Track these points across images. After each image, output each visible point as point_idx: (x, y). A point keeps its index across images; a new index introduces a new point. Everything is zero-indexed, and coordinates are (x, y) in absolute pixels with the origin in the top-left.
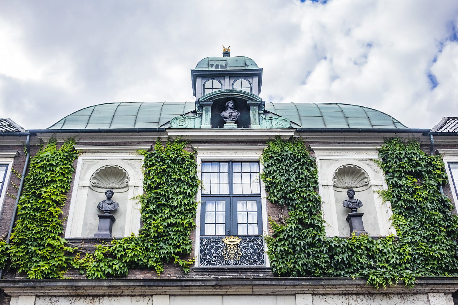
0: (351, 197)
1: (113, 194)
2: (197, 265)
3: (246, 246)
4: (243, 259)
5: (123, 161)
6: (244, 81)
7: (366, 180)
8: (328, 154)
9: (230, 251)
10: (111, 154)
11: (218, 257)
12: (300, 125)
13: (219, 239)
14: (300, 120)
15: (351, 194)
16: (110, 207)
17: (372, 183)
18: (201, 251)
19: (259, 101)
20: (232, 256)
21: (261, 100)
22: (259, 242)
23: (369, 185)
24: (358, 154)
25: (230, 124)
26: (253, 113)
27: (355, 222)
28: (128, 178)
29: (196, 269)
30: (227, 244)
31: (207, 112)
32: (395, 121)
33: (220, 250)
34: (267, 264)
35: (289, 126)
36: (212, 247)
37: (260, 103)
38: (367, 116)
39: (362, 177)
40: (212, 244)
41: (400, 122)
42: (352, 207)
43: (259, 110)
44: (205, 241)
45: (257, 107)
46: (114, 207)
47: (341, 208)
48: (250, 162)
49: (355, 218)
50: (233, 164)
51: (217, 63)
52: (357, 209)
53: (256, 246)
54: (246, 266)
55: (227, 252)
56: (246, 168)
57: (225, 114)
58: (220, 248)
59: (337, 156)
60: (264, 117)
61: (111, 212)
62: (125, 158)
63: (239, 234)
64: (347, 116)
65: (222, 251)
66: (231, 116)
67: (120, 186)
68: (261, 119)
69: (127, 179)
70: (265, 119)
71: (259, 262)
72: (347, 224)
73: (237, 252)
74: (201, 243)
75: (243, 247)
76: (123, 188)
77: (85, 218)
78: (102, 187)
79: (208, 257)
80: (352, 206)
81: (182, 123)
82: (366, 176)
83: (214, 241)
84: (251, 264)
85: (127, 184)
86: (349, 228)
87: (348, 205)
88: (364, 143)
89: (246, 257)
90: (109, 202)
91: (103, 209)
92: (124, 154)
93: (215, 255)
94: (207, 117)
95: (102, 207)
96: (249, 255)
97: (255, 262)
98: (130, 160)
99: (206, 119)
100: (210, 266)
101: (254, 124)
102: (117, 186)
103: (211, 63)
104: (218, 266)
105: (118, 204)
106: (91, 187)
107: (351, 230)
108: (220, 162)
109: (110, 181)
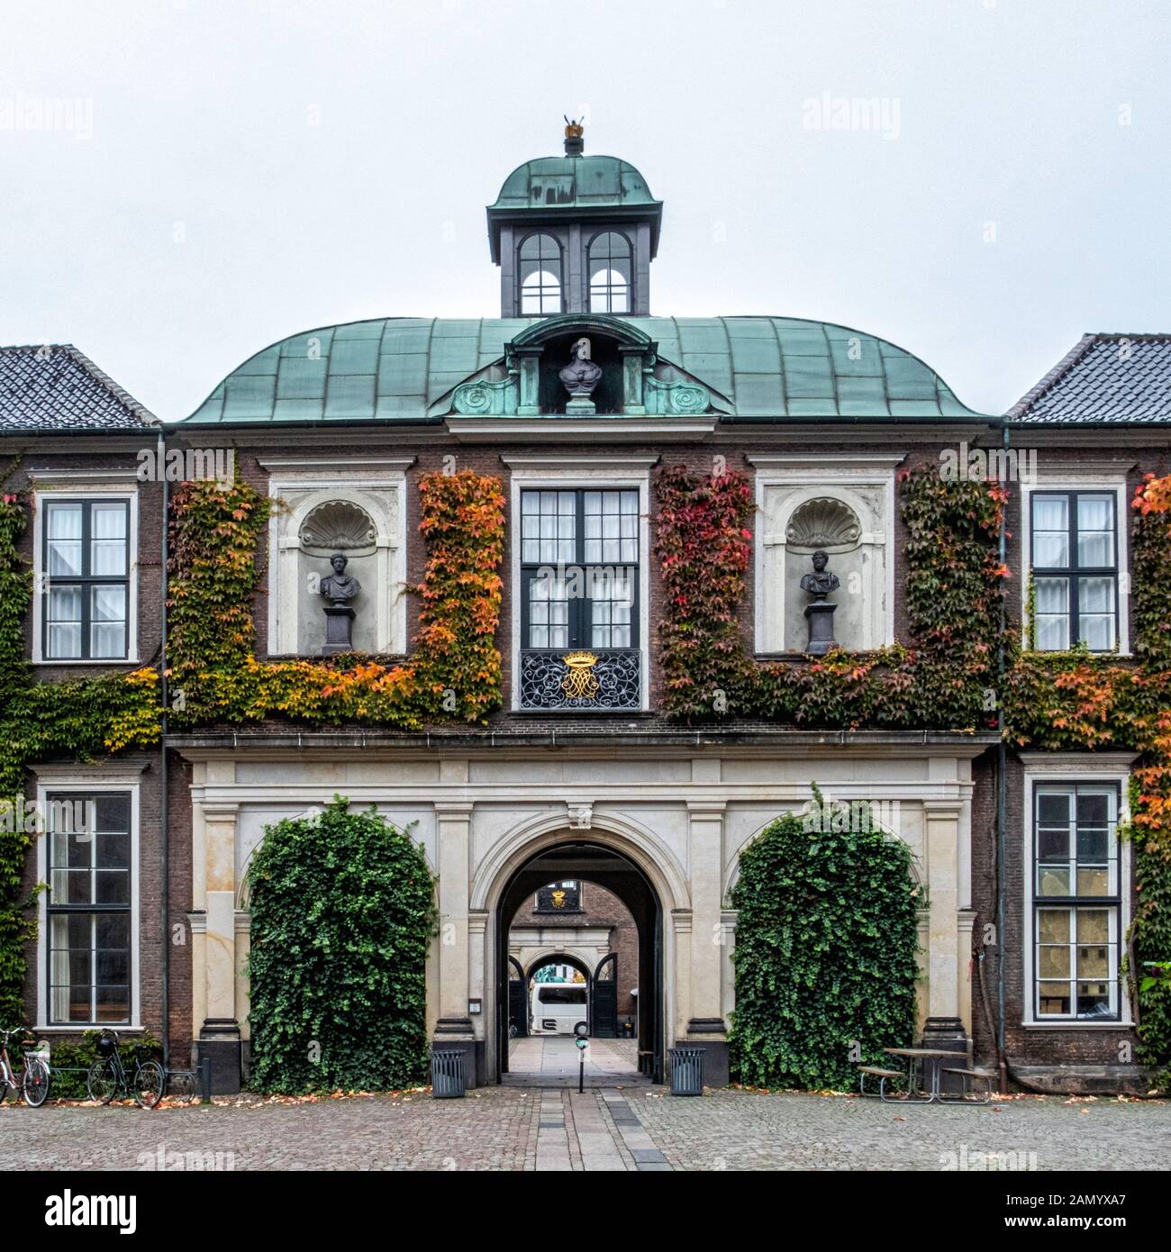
0: (820, 569)
1: (345, 561)
2: (516, 706)
3: (605, 672)
4: (600, 696)
5: (360, 490)
6: (616, 237)
7: (853, 531)
8: (783, 473)
9: (576, 681)
10: (334, 475)
11: (554, 692)
12: (731, 399)
13: (555, 657)
14: (733, 385)
15: (820, 562)
16: (345, 591)
17: (864, 539)
18: (524, 681)
19: (644, 345)
20: (580, 690)
21: (647, 341)
22: (631, 663)
23: (859, 544)
24: (847, 473)
25: (580, 404)
26: (631, 373)
27: (820, 622)
28: (372, 528)
29: (514, 714)
30: (571, 668)
31: (529, 372)
32: (941, 387)
33: (559, 679)
34: (645, 705)
35: (705, 405)
36: (543, 672)
37: (646, 348)
38: (884, 370)
39: (847, 524)
40: (543, 667)
41: (950, 390)
42: (818, 591)
43: (644, 365)
44: (531, 661)
45: (640, 359)
46: (352, 590)
47: (797, 590)
48: (620, 490)
49: (818, 615)
50: (586, 493)
51: (550, 185)
52: (826, 594)
53: (624, 671)
54: (604, 708)
55: (570, 682)
56: (612, 505)
57: (570, 374)
58: (558, 674)
59: (802, 477)
60: (654, 383)
61: (347, 601)
62: (364, 483)
63: (594, 646)
64: (839, 371)
65: (562, 680)
66: (581, 380)
67: (358, 543)
68: (647, 388)
69: (370, 532)
70: (656, 388)
71: (630, 701)
72: (804, 623)
73: (590, 683)
74: (523, 665)
75: (602, 673)
76: (363, 547)
77: (300, 615)
78: (323, 544)
79: (537, 692)
80: (818, 588)
81: (476, 399)
82: (855, 522)
83: (547, 661)
84: (615, 705)
85: (372, 541)
86: (806, 631)
87: (810, 586)
88: (862, 445)
89: (607, 691)
90: (340, 580)
91: (332, 596)
92: (362, 475)
93: (548, 688)
94: (530, 387)
95: (329, 591)
96: (612, 687)
97: (623, 702)
98: (374, 489)
99: (529, 391)
100: (540, 709)
101: (632, 402)
102: (351, 543)
103: (536, 182)
104: (554, 708)
105: (358, 584)
106: (303, 549)
107: (811, 636)
108: (557, 490)
109: (335, 530)
